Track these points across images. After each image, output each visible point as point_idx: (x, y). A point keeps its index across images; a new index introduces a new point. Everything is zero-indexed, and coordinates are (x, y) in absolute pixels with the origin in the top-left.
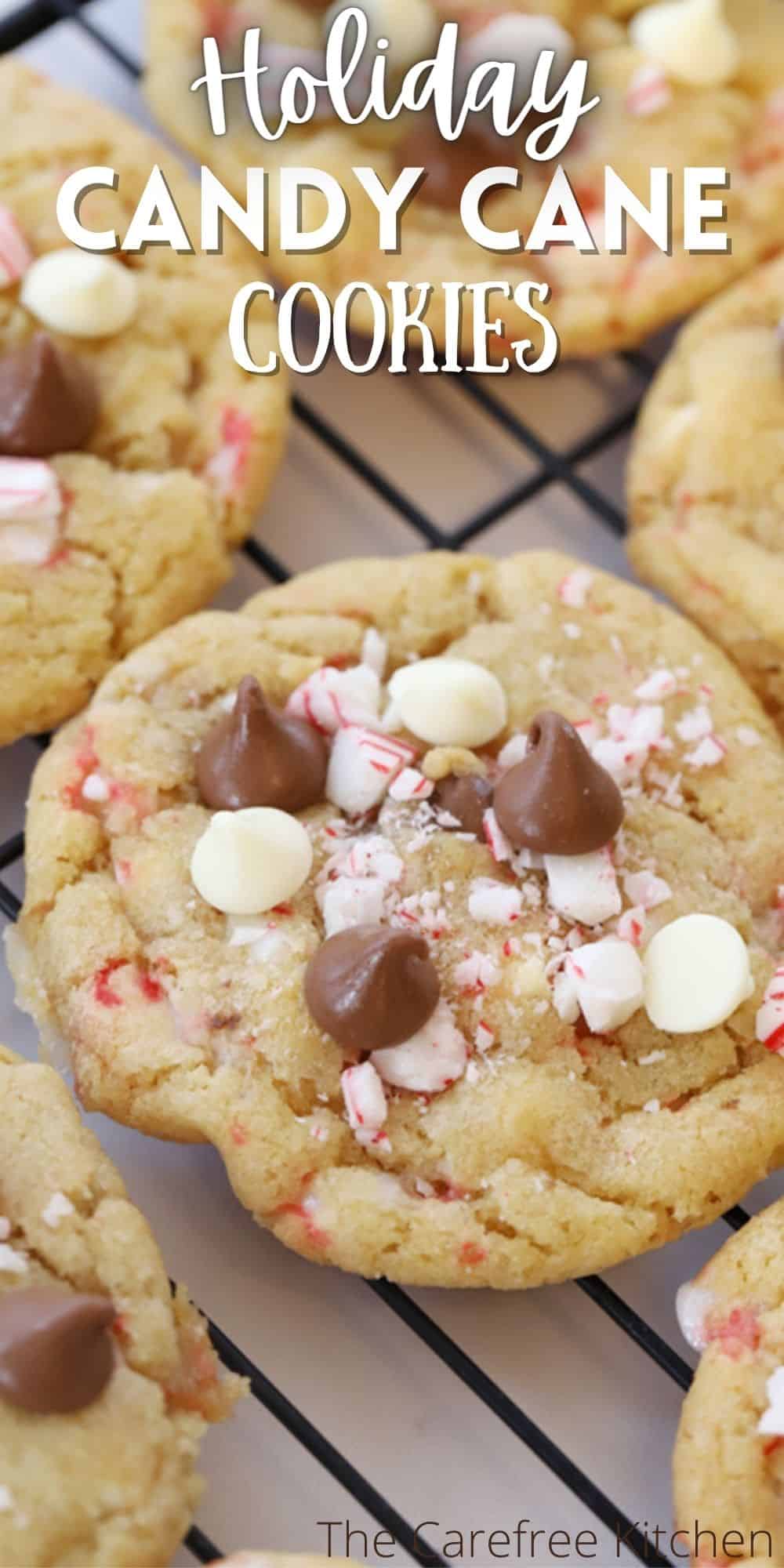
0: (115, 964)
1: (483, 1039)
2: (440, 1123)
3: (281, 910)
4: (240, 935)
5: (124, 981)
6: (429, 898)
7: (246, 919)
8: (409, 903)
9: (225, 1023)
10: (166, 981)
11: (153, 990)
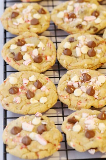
0: (78, 103)
1: (98, 90)
2: (101, 95)
3: (82, 93)
4: (82, 96)
5: (79, 103)
6: (87, 86)
7: (81, 95)
8: (87, 87)
9: (86, 100)
10: (81, 101)
11: (81, 102)
